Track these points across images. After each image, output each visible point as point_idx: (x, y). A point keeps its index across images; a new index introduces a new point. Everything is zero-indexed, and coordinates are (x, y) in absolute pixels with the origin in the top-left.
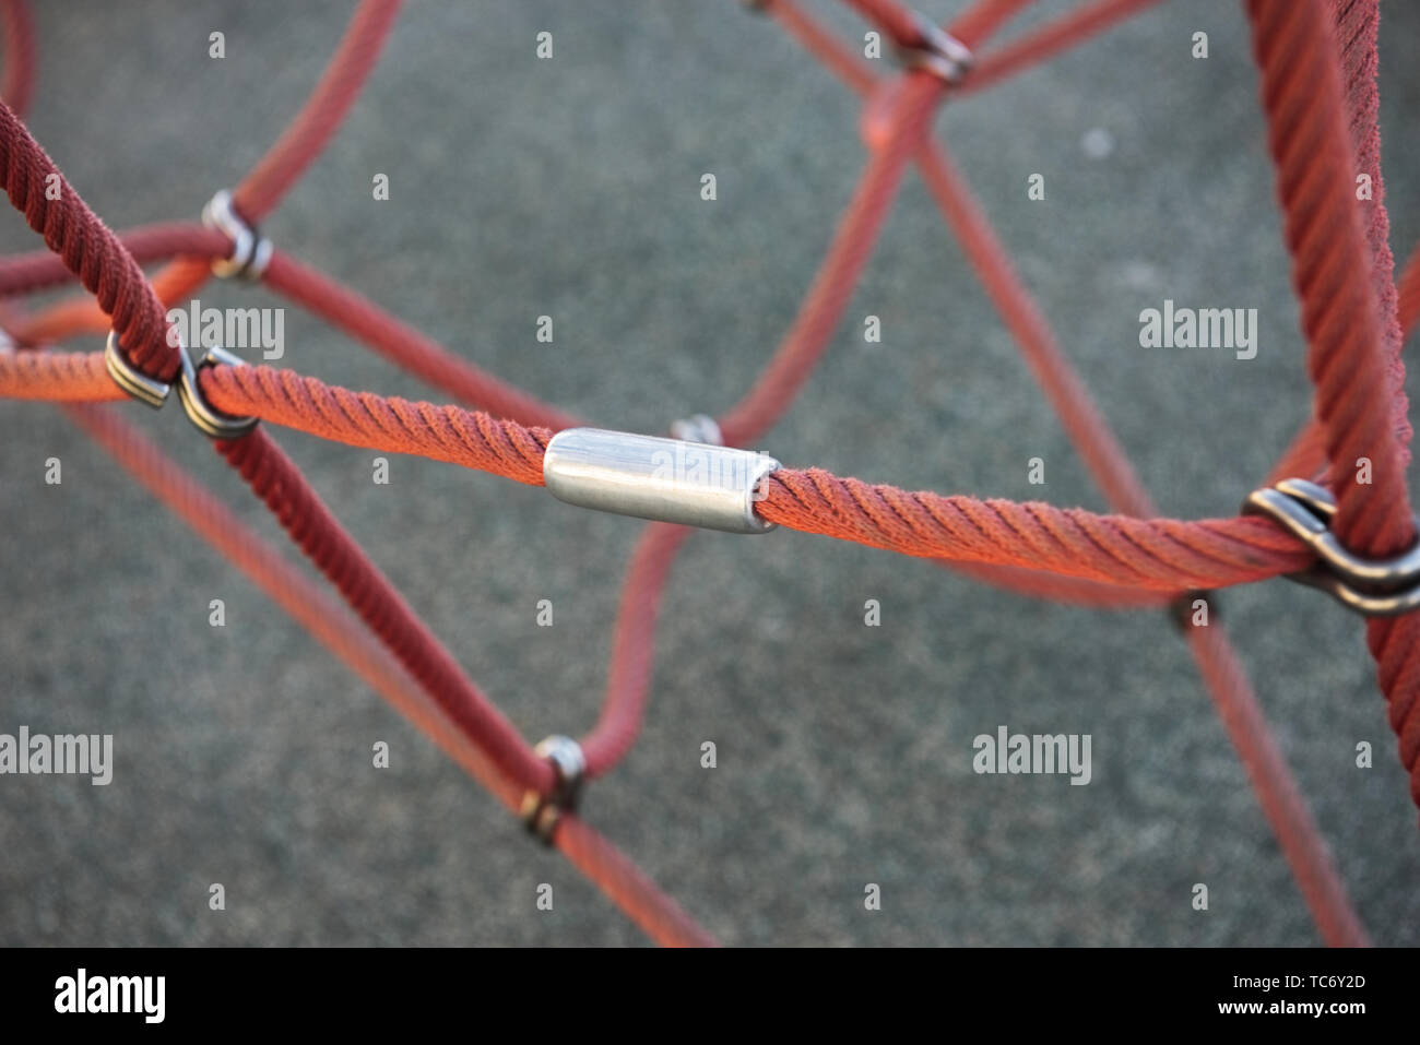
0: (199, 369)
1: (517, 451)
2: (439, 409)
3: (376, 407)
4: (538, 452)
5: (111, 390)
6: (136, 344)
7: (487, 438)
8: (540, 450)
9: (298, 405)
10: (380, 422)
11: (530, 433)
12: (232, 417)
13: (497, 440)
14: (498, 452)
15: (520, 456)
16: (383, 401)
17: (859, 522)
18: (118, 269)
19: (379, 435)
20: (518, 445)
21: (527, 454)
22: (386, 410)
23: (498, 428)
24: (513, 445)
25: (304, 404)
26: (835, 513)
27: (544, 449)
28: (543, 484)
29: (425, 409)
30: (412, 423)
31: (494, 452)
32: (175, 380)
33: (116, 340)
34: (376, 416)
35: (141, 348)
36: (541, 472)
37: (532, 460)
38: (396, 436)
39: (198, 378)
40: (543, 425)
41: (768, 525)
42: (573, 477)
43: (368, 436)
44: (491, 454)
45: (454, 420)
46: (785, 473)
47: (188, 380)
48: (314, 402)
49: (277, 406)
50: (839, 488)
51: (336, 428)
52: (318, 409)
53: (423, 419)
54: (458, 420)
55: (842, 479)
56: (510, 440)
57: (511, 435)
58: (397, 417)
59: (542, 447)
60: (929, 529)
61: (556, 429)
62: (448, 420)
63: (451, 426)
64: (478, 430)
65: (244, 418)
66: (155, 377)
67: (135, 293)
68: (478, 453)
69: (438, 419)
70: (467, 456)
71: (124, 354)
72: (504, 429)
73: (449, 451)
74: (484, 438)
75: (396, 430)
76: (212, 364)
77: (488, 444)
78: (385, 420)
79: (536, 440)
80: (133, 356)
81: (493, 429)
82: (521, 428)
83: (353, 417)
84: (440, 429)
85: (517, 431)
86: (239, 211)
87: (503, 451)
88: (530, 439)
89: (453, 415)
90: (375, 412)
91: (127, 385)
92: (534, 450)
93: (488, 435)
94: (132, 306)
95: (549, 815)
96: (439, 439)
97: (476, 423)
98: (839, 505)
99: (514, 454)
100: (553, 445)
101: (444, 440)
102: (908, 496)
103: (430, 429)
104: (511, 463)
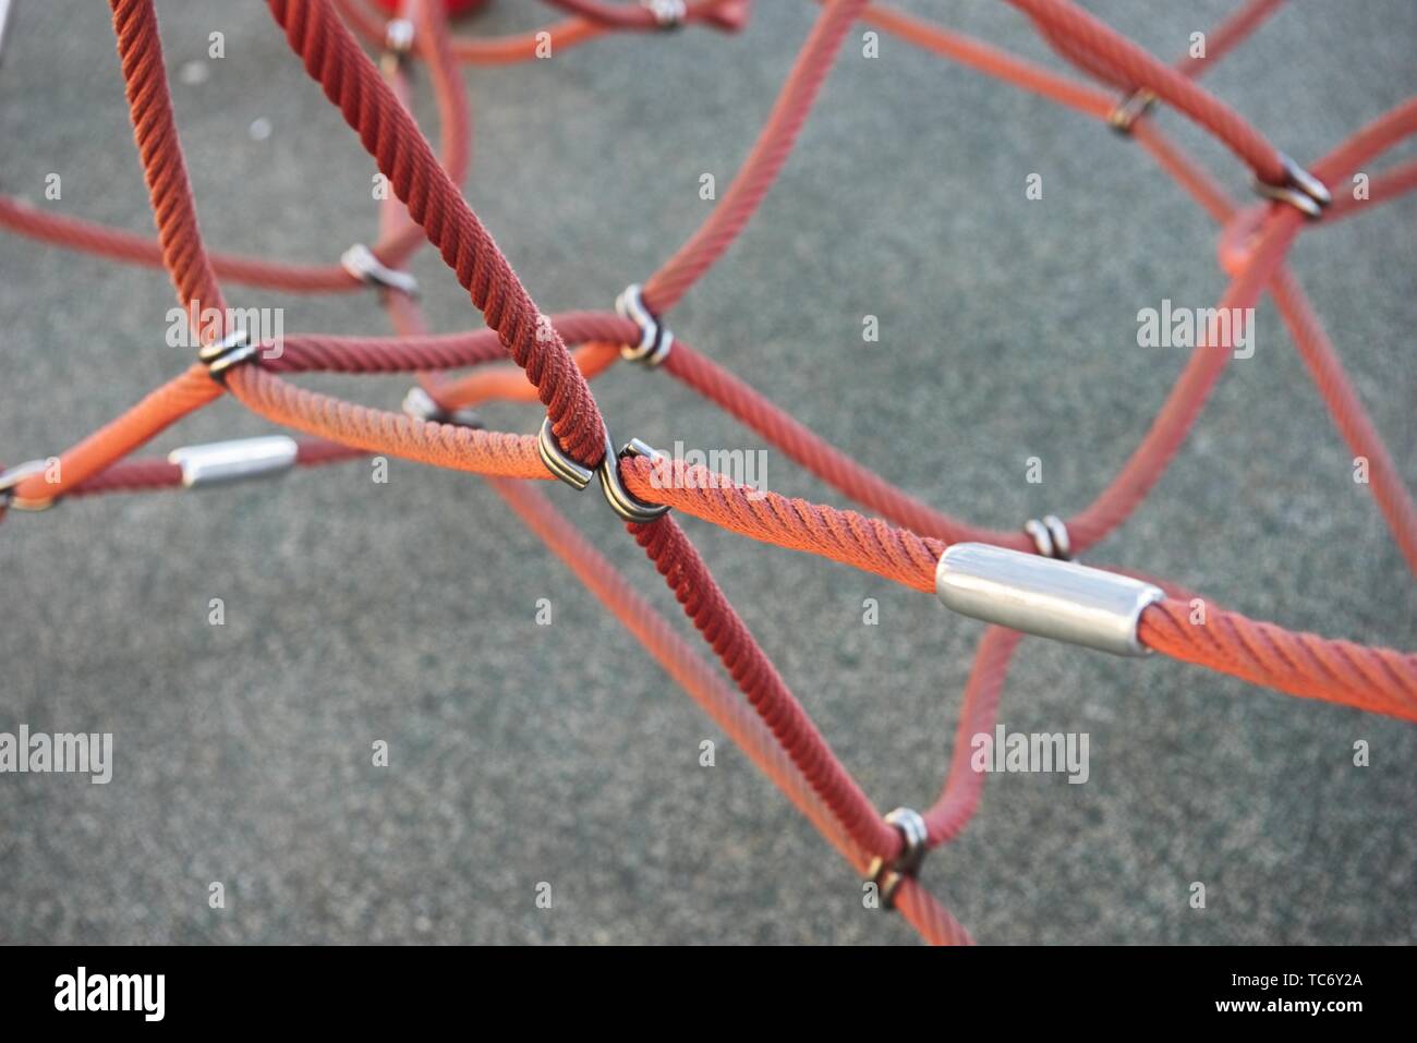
0: (620, 456)
1: (911, 559)
2: (840, 513)
3: (782, 507)
4: (931, 562)
5: (541, 470)
6: (567, 433)
7: (884, 545)
8: (933, 560)
9: (710, 500)
10: (784, 521)
11: (924, 543)
12: (647, 504)
13: (893, 547)
14: (893, 559)
15: (914, 564)
16: (787, 501)
17: (1242, 657)
18: (559, 366)
19: (782, 532)
20: (913, 554)
21: (920, 562)
22: (790, 510)
23: (895, 536)
24: (907, 553)
25: (715, 498)
26: (1219, 646)
27: (937, 560)
28: (934, 592)
29: (827, 512)
30: (814, 524)
31: (890, 558)
32: (598, 466)
33: (550, 427)
34: (781, 515)
35: (572, 436)
36: (933, 580)
37: (925, 569)
38: (798, 535)
39: (619, 465)
40: (936, 537)
41: (1149, 651)
42: (964, 589)
43: (772, 533)
44: (887, 560)
45: (853, 525)
46: (1171, 604)
47: (610, 465)
48: (724, 497)
49: (690, 497)
50: (1223, 623)
51: (743, 523)
52: (728, 504)
53: (825, 521)
54: (858, 525)
55: (1224, 614)
56: (905, 548)
57: (907, 544)
58: (800, 518)
59: (935, 557)
60: (1311, 671)
61: (950, 542)
62: (848, 524)
63: (850, 530)
64: (876, 537)
65: (658, 505)
66: (580, 462)
67: (572, 387)
68: (876, 557)
69: (839, 523)
70: (863, 560)
71: (555, 441)
72: (900, 537)
73: (846, 553)
74: (881, 544)
75: (799, 528)
76: (633, 455)
77: (885, 550)
78: (789, 518)
79: (929, 550)
80: (564, 442)
81: (890, 536)
82: (916, 538)
83: (759, 514)
84: (840, 533)
85: (913, 541)
86: (644, 301)
87: (897, 557)
88: (924, 548)
89: (853, 521)
90: (781, 512)
91: (555, 468)
92: (928, 559)
93: (886, 543)
94: (568, 398)
95: (893, 878)
96: (839, 542)
97: (874, 529)
98: (1222, 639)
99: (909, 561)
100: (947, 558)
101: (843, 543)
102: (1291, 636)
103: (831, 531)
104: (905, 570)
